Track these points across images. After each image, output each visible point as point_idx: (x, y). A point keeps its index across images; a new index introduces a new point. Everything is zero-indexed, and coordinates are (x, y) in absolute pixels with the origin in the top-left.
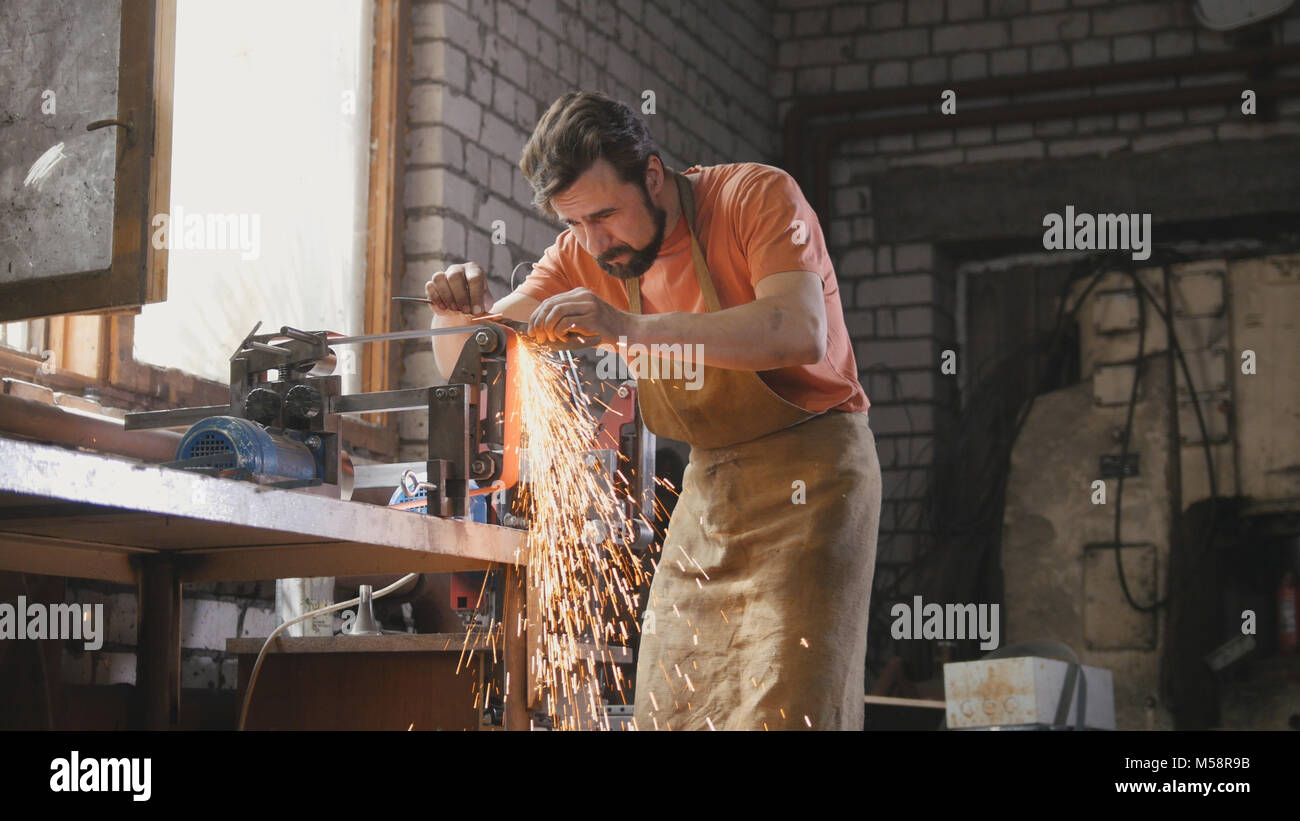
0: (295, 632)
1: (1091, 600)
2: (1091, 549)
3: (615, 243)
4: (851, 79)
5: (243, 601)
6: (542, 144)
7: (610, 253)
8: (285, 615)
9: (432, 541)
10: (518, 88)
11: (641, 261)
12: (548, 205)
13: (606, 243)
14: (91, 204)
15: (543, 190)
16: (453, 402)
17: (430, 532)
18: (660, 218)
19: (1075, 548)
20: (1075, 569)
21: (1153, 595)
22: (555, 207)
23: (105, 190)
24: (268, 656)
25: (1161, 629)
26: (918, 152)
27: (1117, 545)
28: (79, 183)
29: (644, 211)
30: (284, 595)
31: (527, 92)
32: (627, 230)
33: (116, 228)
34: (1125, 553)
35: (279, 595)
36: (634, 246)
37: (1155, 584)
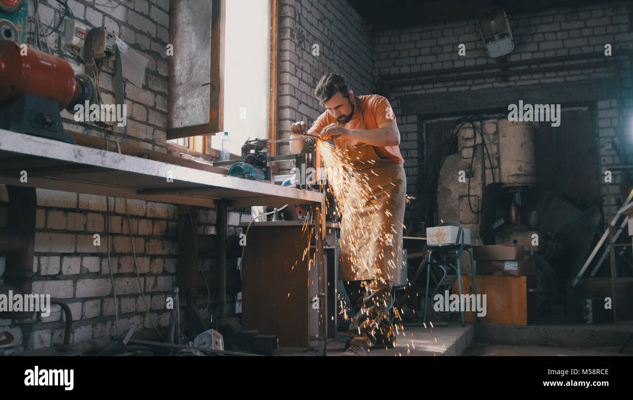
0: (257, 220)
1: (461, 210)
2: (461, 197)
3: (342, 114)
4: (394, 71)
5: (241, 212)
6: (322, 88)
7: (340, 117)
8: (254, 216)
9: (298, 196)
10: (308, 74)
11: (348, 119)
12: (324, 105)
13: (339, 114)
14: (203, 106)
15: (323, 100)
16: (302, 158)
17: (297, 193)
18: (353, 107)
19: (457, 197)
20: (457, 203)
21: (478, 209)
22: (325, 105)
23: (207, 102)
24: (251, 227)
25: (480, 218)
26: (412, 90)
27: (469, 196)
28: (200, 100)
29: (349, 105)
30: (253, 211)
31: (310, 75)
32: (344, 111)
33: (210, 112)
34: (470, 197)
35: (252, 211)
36: (347, 115)
37: (478, 206)
